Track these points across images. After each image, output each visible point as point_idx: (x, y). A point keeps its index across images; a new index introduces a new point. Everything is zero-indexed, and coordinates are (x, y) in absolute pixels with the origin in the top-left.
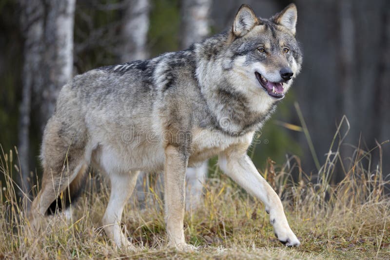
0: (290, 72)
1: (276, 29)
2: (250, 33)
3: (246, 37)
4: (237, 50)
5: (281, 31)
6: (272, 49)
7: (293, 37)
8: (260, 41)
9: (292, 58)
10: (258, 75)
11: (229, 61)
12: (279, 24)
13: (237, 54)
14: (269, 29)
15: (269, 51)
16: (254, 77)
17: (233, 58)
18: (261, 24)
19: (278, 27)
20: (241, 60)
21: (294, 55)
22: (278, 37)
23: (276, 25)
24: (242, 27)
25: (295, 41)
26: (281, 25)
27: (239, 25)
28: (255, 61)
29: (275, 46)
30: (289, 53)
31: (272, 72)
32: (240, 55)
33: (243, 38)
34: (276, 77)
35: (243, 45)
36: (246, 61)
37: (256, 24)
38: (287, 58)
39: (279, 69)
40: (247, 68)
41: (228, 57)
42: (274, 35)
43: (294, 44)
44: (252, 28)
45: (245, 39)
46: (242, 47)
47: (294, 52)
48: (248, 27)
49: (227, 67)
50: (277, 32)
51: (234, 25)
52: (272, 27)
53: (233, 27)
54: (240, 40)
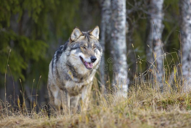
0: (95, 58)
1: (90, 37)
2: (78, 39)
3: (76, 41)
4: (72, 47)
5: (92, 38)
6: (88, 47)
7: (98, 41)
8: (82, 43)
9: (97, 50)
10: (81, 58)
11: (69, 52)
12: (91, 35)
13: (72, 49)
14: (87, 38)
15: (87, 48)
16: (79, 59)
17: (70, 51)
18: (83, 35)
19: (91, 36)
20: (74, 51)
21: (98, 49)
22: (90, 41)
23: (90, 36)
24: (75, 37)
25: (99, 42)
26: (92, 35)
27: (74, 36)
28: (80, 52)
29: (89, 46)
30: (95, 48)
31: (87, 58)
32: (74, 49)
33: (75, 42)
34: (88, 60)
35: (75, 45)
36: (76, 52)
37: (81, 35)
38: (95, 51)
39: (90, 57)
40: (76, 55)
41: (68, 50)
42: (89, 41)
43: (98, 44)
44: (79, 37)
45: (76, 42)
46: (75, 46)
47: (98, 47)
48: (78, 37)
49: (68, 54)
50: (90, 39)
51: (71, 36)
52: (88, 36)
53: (71, 37)
54: (74, 43)
